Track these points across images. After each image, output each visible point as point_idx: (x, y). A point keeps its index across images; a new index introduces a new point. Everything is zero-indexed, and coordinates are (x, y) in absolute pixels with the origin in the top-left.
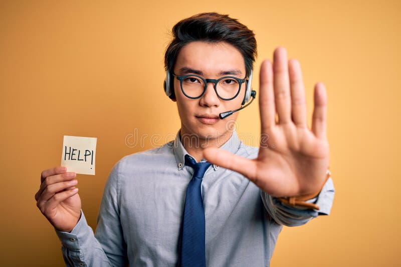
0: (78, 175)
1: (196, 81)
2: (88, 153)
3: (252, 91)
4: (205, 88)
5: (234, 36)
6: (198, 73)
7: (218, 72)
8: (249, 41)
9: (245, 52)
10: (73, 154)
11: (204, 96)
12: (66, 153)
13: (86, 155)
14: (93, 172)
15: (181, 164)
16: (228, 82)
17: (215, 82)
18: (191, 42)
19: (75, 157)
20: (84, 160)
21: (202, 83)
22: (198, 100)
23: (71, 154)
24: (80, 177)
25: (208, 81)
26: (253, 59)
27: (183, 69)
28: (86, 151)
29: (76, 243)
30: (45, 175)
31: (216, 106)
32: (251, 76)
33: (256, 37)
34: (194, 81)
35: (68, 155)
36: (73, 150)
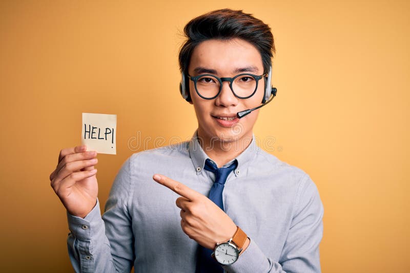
0: (98, 154)
1: (211, 81)
2: (108, 131)
3: (272, 88)
4: (220, 88)
5: (248, 31)
6: (212, 72)
7: (234, 69)
8: (264, 35)
9: (262, 48)
10: (92, 133)
11: (220, 96)
12: (86, 132)
13: (106, 134)
14: (114, 152)
15: (199, 168)
16: (245, 79)
17: (230, 81)
18: (203, 41)
19: (95, 135)
20: (105, 138)
21: (217, 83)
22: (213, 100)
23: (91, 132)
24: (100, 156)
25: (223, 80)
26: (271, 55)
27: (196, 70)
28: (106, 129)
29: (88, 231)
30: (64, 153)
31: (234, 105)
32: (270, 73)
33: (273, 31)
34: (210, 81)
35: (87, 134)
36: (93, 128)
